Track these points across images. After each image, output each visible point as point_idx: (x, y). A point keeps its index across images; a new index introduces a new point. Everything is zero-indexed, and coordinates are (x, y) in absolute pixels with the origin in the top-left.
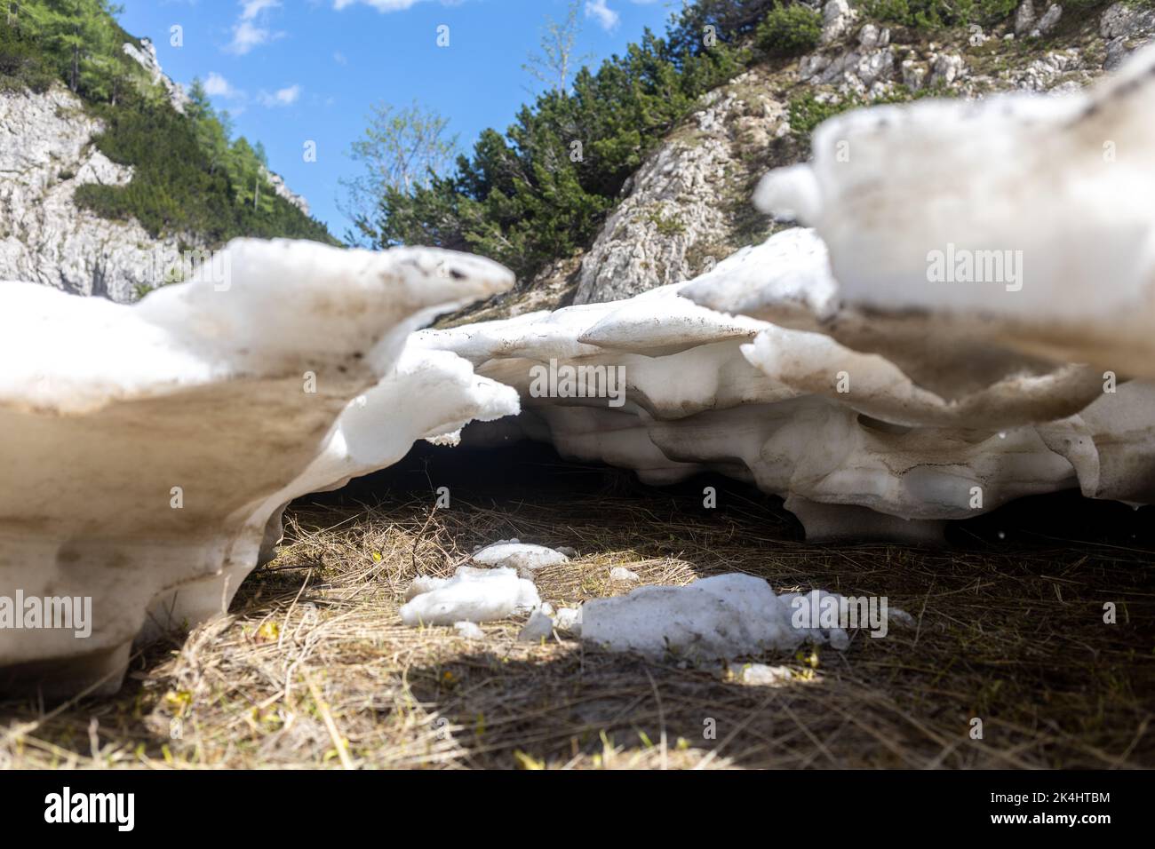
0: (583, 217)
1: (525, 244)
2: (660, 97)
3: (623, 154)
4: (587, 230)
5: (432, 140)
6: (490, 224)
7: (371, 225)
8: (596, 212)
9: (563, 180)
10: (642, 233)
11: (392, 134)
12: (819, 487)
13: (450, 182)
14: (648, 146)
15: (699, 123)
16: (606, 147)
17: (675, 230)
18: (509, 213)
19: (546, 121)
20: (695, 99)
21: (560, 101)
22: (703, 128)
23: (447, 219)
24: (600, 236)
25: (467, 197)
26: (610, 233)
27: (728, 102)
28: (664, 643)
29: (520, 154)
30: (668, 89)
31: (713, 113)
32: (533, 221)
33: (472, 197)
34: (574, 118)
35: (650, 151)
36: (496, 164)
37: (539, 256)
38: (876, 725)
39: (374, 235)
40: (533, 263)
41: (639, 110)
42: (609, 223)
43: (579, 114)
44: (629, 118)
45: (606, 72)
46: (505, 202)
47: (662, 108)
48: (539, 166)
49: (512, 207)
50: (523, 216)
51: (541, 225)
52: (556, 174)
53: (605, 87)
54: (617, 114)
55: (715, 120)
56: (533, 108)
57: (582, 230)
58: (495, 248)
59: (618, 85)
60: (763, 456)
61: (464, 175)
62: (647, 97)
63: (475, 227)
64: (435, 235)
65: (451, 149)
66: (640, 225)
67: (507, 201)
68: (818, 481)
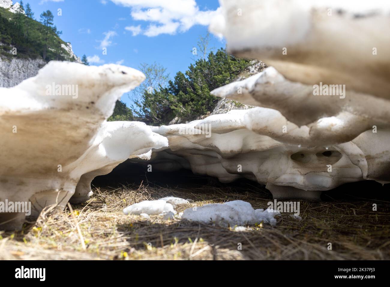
0: (210, 101)
1: (191, 110)
2: (237, 61)
3: (224, 80)
4: (212, 105)
5: (161, 75)
6: (179, 103)
7: (140, 103)
8: (215, 99)
9: (204, 89)
10: (230, 106)
11: (147, 73)
12: (277, 180)
13: (166, 89)
14: (232, 78)
15: (249, 70)
16: (218, 78)
17: (241, 105)
18: (185, 99)
19: (198, 69)
20: (248, 62)
21: (203, 63)
22: (251, 72)
23: (165, 101)
24: (216, 108)
25: (171, 94)
26: (219, 106)
27: (259, 63)
28: (210, 220)
29: (190, 80)
30: (239, 59)
31: (254, 67)
32: (193, 102)
33: (173, 94)
34: (208, 68)
35: (233, 79)
36: (181, 83)
37: (195, 114)
38: (272, 238)
39: (140, 106)
40: (193, 116)
41: (229, 66)
42: (219, 103)
43: (209, 67)
44: (226, 68)
45: (219, 53)
46: (184, 96)
47: (237, 65)
48: (196, 84)
49: (186, 98)
50: (190, 101)
51: (196, 104)
52: (201, 87)
53: (218, 58)
54: (222, 67)
55: (255, 69)
56: (194, 65)
57: (210, 106)
58: (181, 111)
59: (223, 58)
60: (260, 170)
61: (171, 87)
62: (232, 61)
63: (174, 104)
64: (161, 107)
65: (167, 78)
66: (229, 104)
67: (185, 96)
68: (277, 178)
